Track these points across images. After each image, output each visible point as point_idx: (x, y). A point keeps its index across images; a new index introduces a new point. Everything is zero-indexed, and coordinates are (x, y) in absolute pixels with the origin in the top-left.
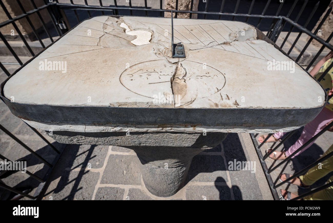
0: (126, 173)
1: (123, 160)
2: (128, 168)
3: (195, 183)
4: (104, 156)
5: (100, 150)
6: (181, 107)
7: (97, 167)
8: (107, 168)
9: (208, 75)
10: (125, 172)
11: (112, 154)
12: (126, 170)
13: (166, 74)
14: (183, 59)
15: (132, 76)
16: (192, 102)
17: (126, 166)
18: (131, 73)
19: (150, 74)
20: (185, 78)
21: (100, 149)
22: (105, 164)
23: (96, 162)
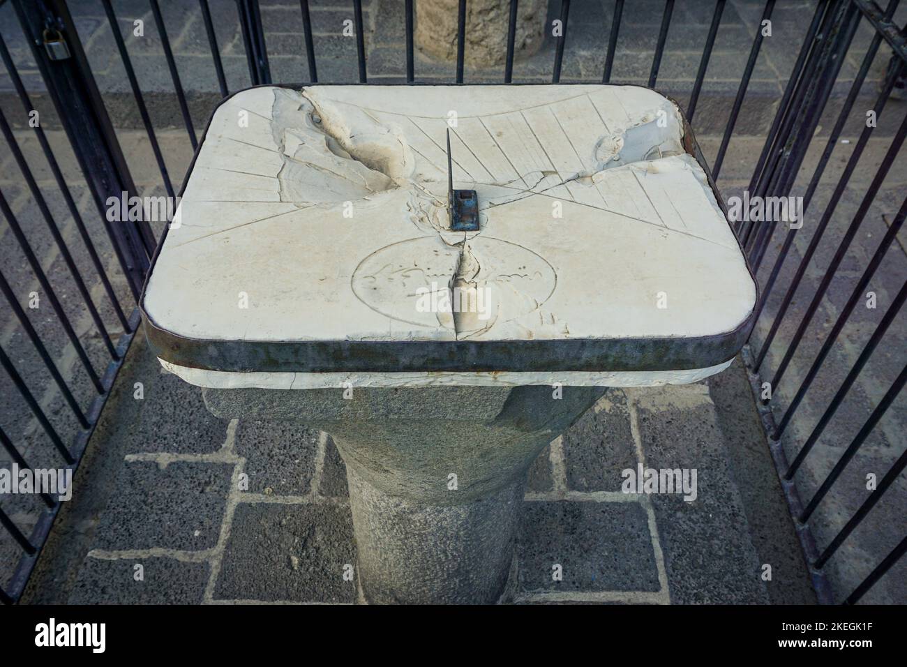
0: (301, 565)
1: (284, 522)
2: (305, 547)
3: (543, 595)
4: (218, 509)
5: (200, 489)
6: (468, 339)
7: (196, 544)
8: (233, 549)
9: (522, 273)
10: (295, 560)
11: (244, 500)
12: (297, 554)
13: (439, 273)
14: (474, 233)
15: (372, 279)
16: (487, 329)
17: (296, 541)
18: (370, 273)
19: (407, 274)
20: (475, 280)
21: (199, 483)
22: (224, 534)
23: (193, 529)
